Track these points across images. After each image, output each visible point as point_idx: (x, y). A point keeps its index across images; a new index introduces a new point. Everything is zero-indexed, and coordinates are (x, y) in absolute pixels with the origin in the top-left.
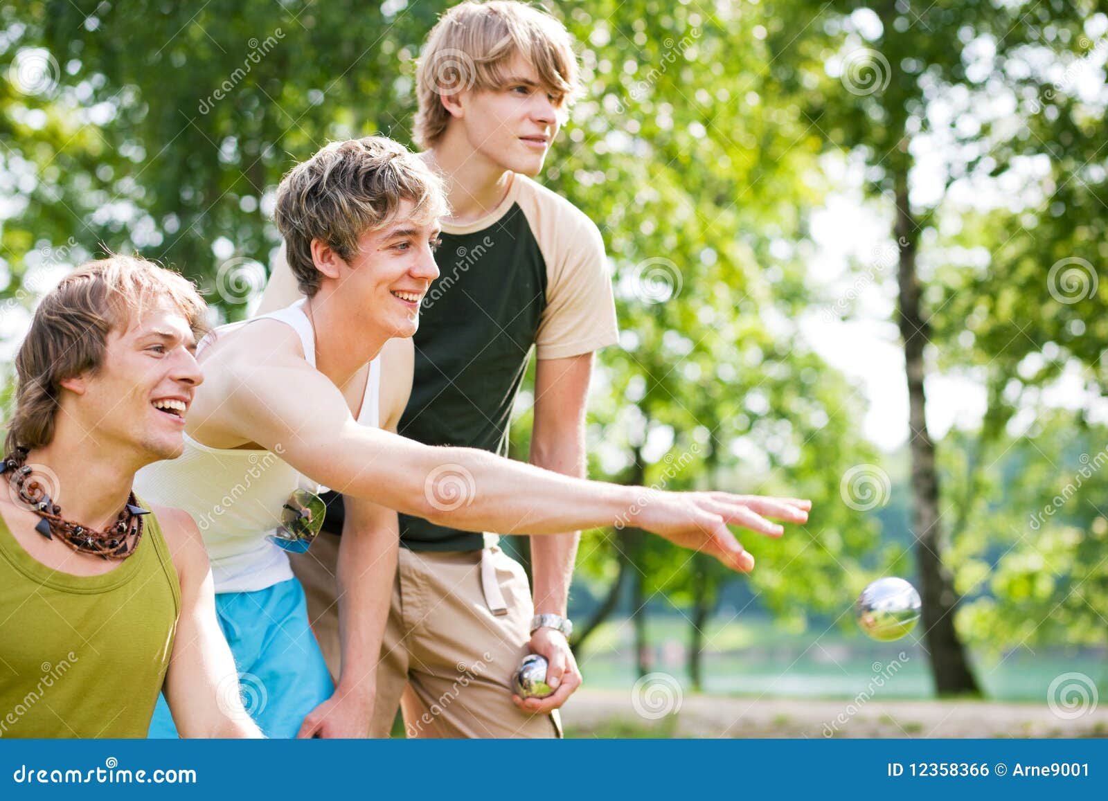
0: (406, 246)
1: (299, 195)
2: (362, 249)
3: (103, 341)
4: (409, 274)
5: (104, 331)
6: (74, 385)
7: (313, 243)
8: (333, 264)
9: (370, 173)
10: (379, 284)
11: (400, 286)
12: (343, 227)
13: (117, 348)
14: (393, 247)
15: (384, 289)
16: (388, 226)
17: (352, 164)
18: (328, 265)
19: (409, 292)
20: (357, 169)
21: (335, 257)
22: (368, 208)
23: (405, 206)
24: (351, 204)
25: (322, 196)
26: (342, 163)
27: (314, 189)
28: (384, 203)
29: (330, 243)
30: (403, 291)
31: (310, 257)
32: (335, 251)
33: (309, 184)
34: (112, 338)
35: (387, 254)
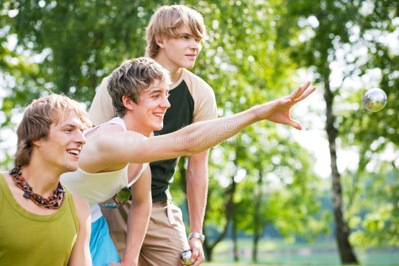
0: (158, 96)
1: (117, 80)
2: (142, 98)
3: (49, 127)
4: (159, 106)
5: (49, 123)
6: (37, 143)
7: (123, 97)
8: (131, 104)
9: (143, 70)
10: (149, 110)
11: (156, 111)
12: (134, 90)
13: (54, 130)
14: (153, 97)
15: (150, 112)
16: (151, 89)
17: (136, 67)
18: (129, 105)
19: (160, 113)
20: (138, 69)
21: (131, 102)
22: (143, 83)
23: (156, 81)
24: (137, 82)
25: (125, 80)
26: (132, 67)
27: (122, 77)
28: (149, 81)
29: (129, 97)
30: (157, 113)
31: (122, 102)
32: (131, 99)
33: (120, 76)
34: (52, 126)
35: (151, 100)
